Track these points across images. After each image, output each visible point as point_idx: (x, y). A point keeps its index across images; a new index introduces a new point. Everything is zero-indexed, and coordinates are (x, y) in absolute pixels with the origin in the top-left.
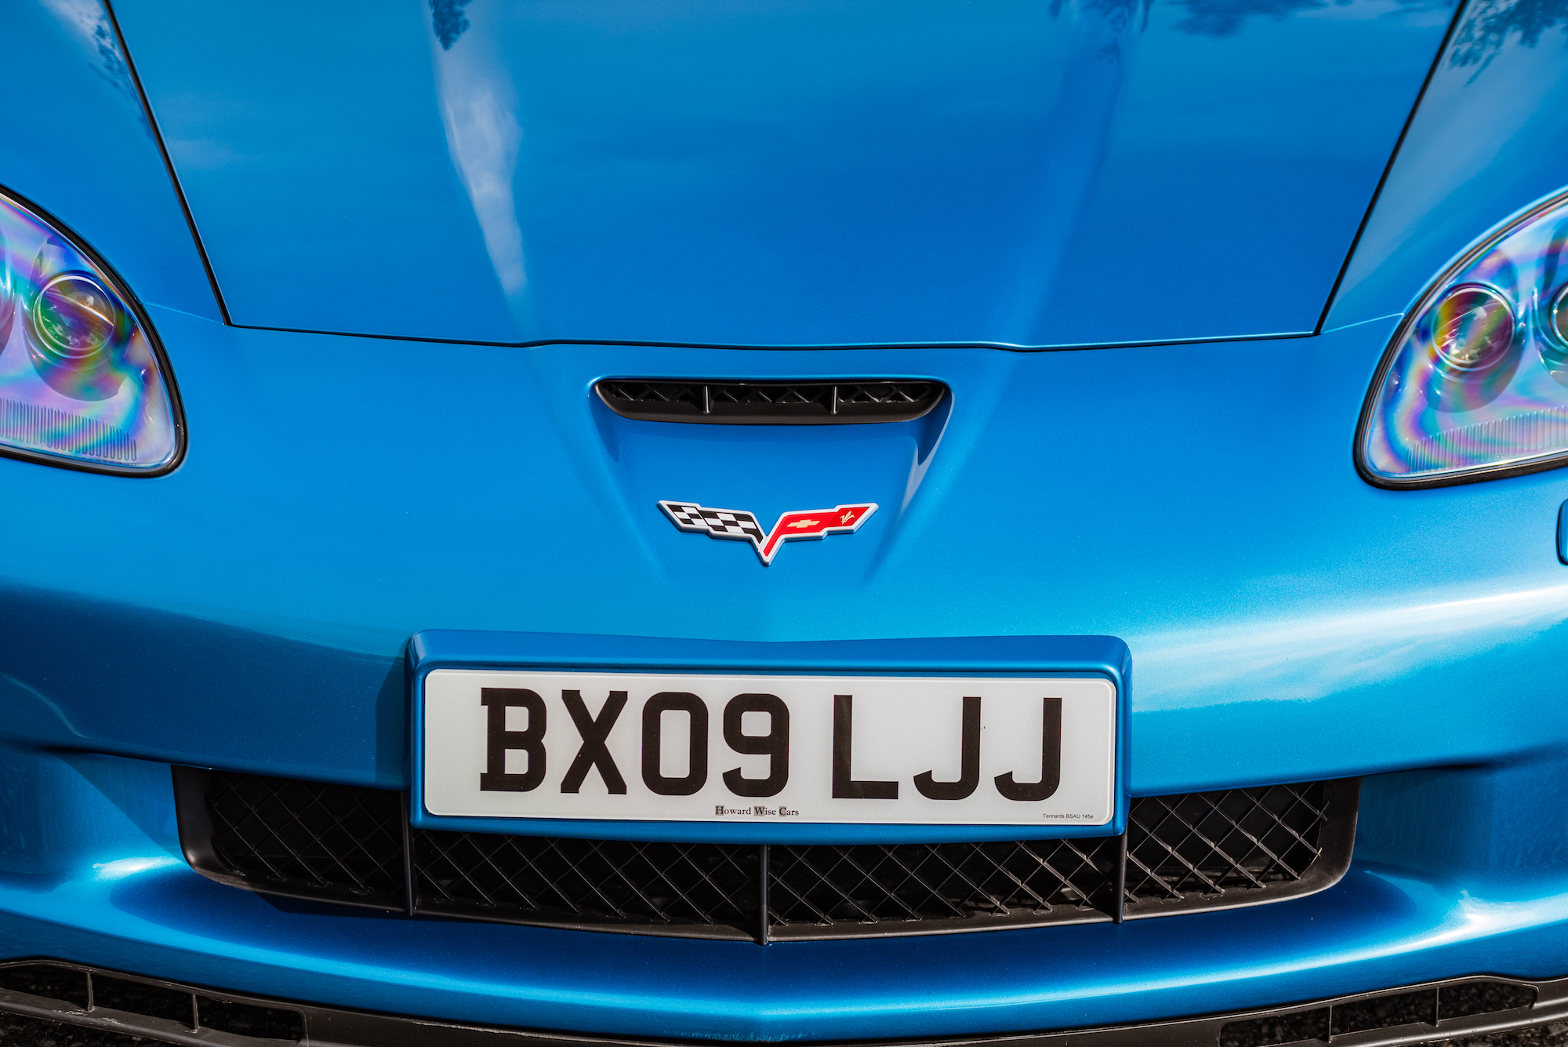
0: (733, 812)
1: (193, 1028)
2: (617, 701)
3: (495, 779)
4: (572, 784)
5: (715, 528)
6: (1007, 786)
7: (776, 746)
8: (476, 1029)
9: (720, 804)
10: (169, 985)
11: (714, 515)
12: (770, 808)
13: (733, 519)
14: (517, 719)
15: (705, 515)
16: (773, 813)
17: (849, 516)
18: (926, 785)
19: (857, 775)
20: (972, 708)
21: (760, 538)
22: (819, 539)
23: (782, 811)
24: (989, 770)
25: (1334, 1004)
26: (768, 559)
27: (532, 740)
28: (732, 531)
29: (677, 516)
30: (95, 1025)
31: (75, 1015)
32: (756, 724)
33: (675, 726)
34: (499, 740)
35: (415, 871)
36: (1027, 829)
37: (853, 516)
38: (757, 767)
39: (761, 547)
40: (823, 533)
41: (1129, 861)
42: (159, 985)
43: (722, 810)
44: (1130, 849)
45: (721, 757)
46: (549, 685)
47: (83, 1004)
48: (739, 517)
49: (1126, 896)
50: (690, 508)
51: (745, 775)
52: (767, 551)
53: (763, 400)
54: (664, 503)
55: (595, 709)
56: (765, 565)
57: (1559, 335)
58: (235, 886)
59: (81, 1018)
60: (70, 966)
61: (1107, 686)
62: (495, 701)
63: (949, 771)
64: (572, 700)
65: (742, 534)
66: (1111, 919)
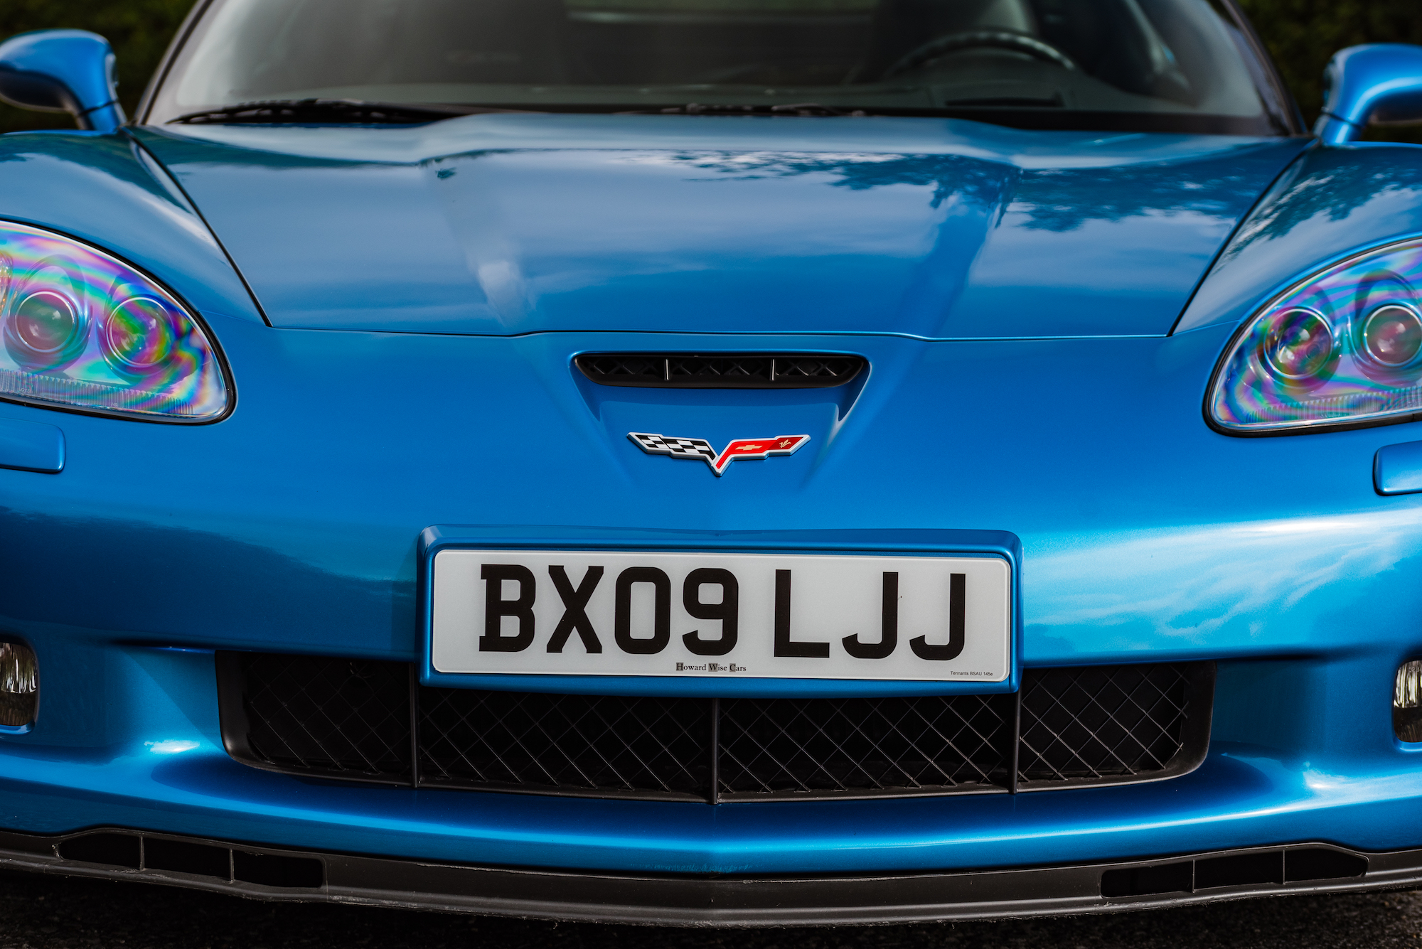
0: (691, 668)
1: (228, 878)
2: (594, 574)
3: (491, 642)
4: (556, 645)
5: (675, 450)
6: (921, 648)
7: (728, 612)
8: (471, 868)
9: (680, 661)
10: (210, 842)
11: (675, 442)
12: (722, 665)
13: (691, 444)
14: (511, 590)
15: (666, 441)
16: (724, 669)
17: (786, 443)
18: (853, 646)
19: (796, 636)
20: (890, 581)
21: (713, 457)
22: (762, 459)
23: (732, 667)
24: (905, 634)
25: (1197, 859)
26: (719, 471)
27: (523, 608)
28: (689, 452)
29: (644, 443)
30: (145, 880)
31: (129, 873)
32: (711, 594)
33: (643, 595)
34: (496, 608)
35: (420, 752)
36: (938, 684)
37: (789, 443)
38: (711, 630)
39: (714, 463)
40: (765, 454)
41: (1021, 743)
42: (202, 843)
43: (682, 667)
44: (1021, 734)
45: (682, 623)
46: (538, 562)
47: (137, 866)
48: (695, 443)
49: (1019, 775)
50: (654, 438)
51: (701, 637)
52: (719, 465)
53: (713, 372)
54: (633, 435)
55: (576, 582)
56: (717, 476)
57: (1369, 351)
58: (267, 769)
59: (134, 876)
60: (125, 832)
61: (1002, 563)
62: (493, 575)
63: (871, 634)
64: (557, 573)
65: (698, 454)
66: (1007, 791)
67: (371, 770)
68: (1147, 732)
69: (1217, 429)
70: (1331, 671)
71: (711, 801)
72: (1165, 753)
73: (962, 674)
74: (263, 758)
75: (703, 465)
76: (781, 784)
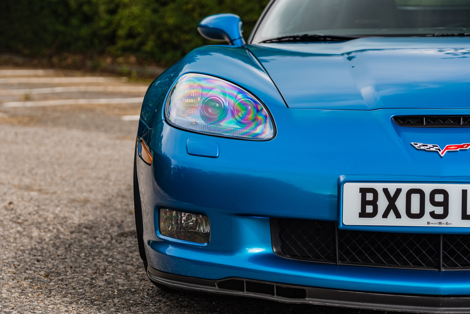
0: (432, 223)
1: (274, 295)
2: (399, 191)
3: (363, 214)
4: (385, 215)
5: (427, 148)
7: (445, 204)
8: (357, 292)
9: (428, 221)
10: (268, 283)
11: (427, 146)
12: (443, 222)
13: (432, 146)
14: (370, 197)
15: (424, 146)
16: (444, 224)
17: (466, 146)
21: (440, 151)
22: (457, 151)
23: (447, 223)
26: (442, 155)
27: (374, 203)
28: (432, 149)
29: (416, 146)
30: (246, 295)
31: (241, 293)
32: (439, 198)
33: (415, 199)
34: (364, 203)
35: (339, 253)
37: (467, 146)
38: (439, 210)
39: (440, 153)
40: (458, 150)
42: (265, 283)
43: (429, 223)
45: (429, 207)
46: (379, 187)
47: (243, 291)
48: (434, 146)
50: (419, 144)
51: (436, 213)
52: (442, 154)
53: (440, 122)
54: (412, 143)
55: (392, 194)
56: (442, 157)
59: (242, 294)
60: (239, 279)
62: (364, 191)
64: (386, 191)
65: (435, 150)
67: (323, 259)
71: (440, 271)
74: (286, 255)
75: (437, 153)
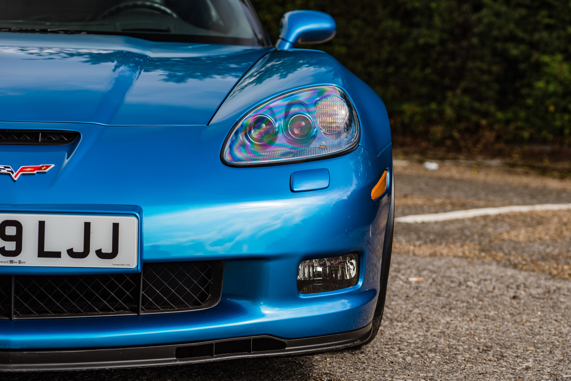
0: (2, 262)
6: (100, 254)
7: (18, 238)
12: (15, 261)
13: (4, 168)
16: (16, 262)
17: (44, 168)
18: (71, 253)
19: (47, 249)
20: (87, 226)
21: (13, 173)
22: (34, 174)
23: (20, 262)
24: (93, 248)
25: (215, 342)
26: (16, 179)
28: (3, 171)
32: (11, 231)
36: (107, 269)
37: (46, 168)
38: (11, 246)
39: (13, 176)
40: (35, 172)
41: (143, 294)
44: (143, 290)
48: (5, 167)
49: (142, 308)
51: (6, 249)
52: (15, 177)
53: (14, 138)
56: (15, 181)
57: (291, 134)
61: (134, 218)
63: (79, 248)
65: (7, 172)
66: (137, 314)
68: (196, 290)
69: (226, 164)
70: (272, 264)
71: (11, 319)
72: (203, 298)
73: (117, 265)
75: (9, 177)
76: (41, 312)
